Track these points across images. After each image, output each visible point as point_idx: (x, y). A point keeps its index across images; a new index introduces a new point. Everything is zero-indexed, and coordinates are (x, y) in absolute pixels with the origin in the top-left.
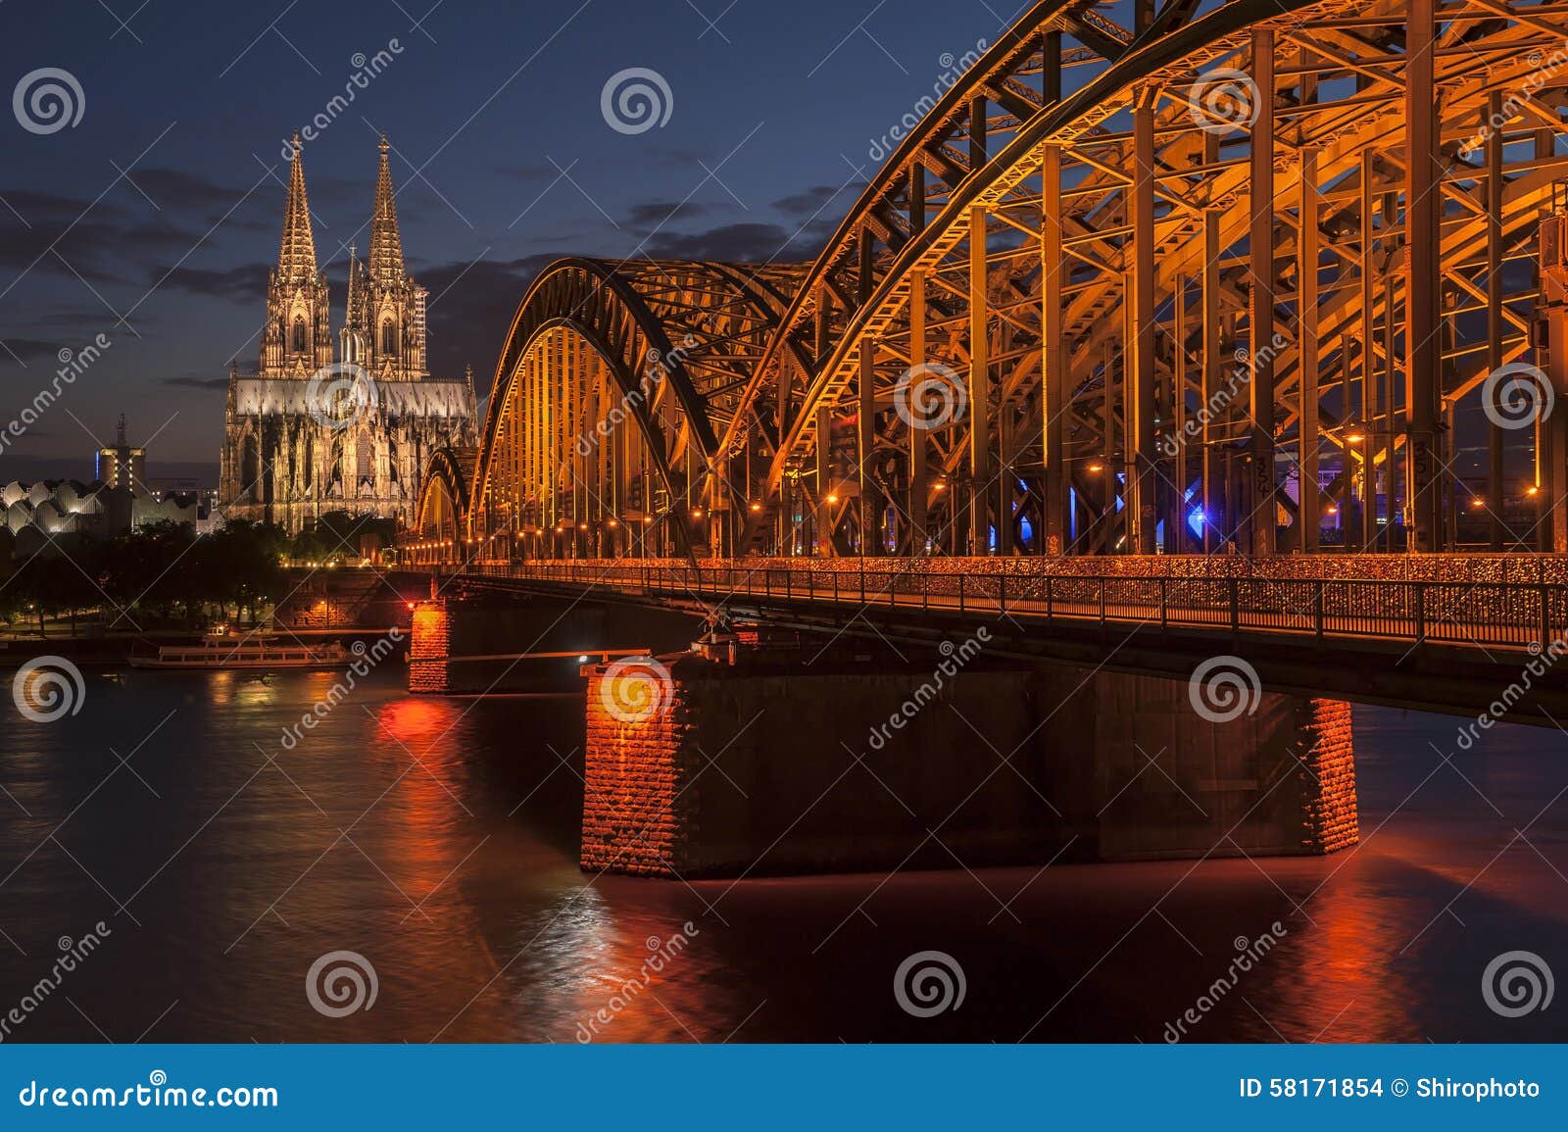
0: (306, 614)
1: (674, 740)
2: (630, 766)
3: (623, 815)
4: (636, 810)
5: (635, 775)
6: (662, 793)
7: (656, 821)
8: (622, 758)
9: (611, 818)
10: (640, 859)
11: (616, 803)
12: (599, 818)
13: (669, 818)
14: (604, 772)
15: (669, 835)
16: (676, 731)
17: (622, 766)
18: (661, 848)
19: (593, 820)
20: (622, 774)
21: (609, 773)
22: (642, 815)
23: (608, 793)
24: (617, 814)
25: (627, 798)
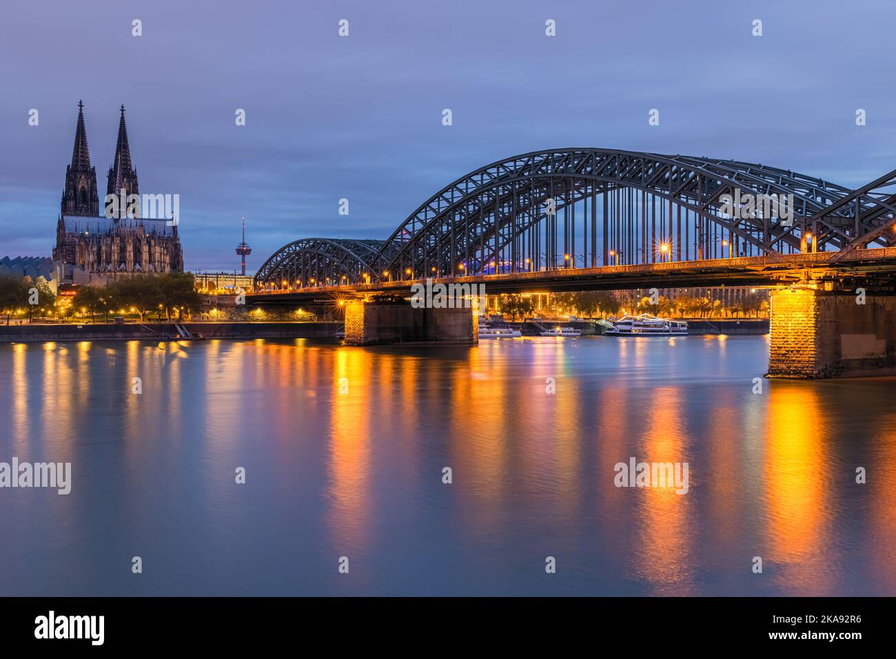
0: (206, 314)
1: (814, 318)
2: (793, 328)
3: (792, 346)
4: (797, 344)
5: (796, 331)
6: (809, 337)
7: (807, 347)
8: (790, 325)
9: (785, 347)
10: (799, 361)
11: (787, 341)
12: (778, 347)
13: (813, 346)
14: (781, 331)
15: (813, 352)
16: (815, 314)
17: (790, 328)
18: (809, 357)
19: (777, 348)
20: (790, 331)
21: (784, 331)
22: (800, 346)
23: (783, 338)
24: (787, 346)
25: (793, 340)
